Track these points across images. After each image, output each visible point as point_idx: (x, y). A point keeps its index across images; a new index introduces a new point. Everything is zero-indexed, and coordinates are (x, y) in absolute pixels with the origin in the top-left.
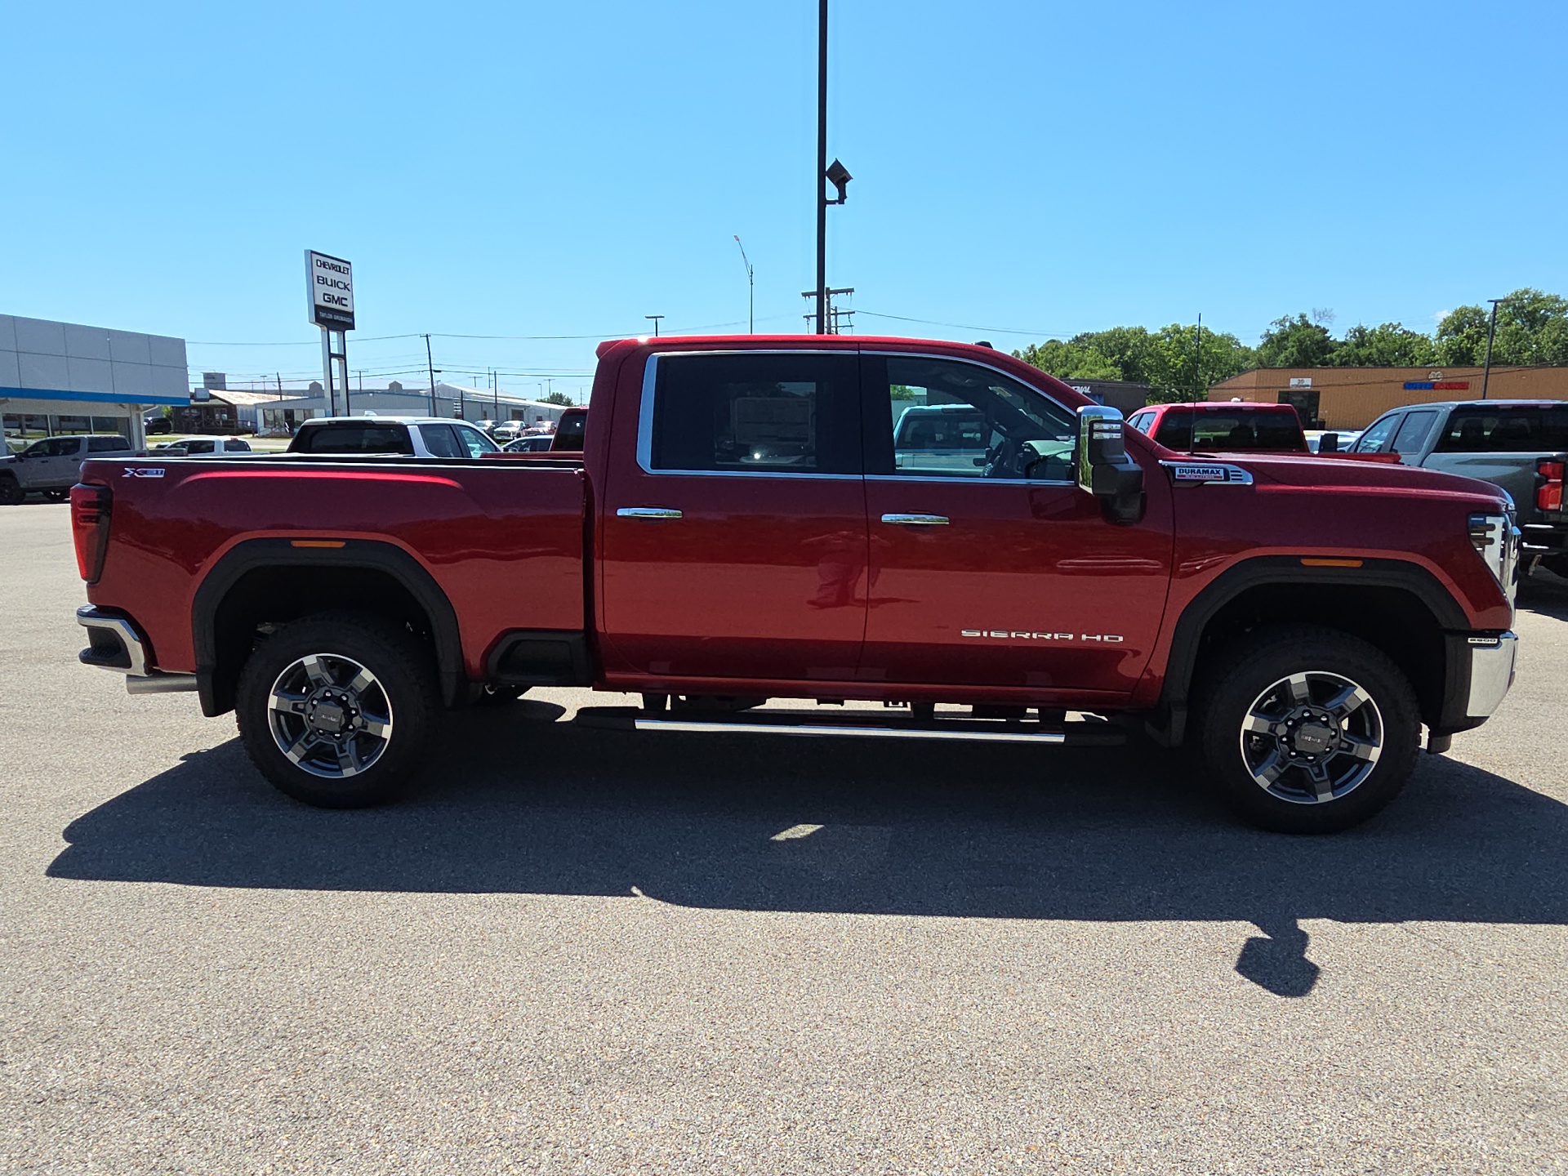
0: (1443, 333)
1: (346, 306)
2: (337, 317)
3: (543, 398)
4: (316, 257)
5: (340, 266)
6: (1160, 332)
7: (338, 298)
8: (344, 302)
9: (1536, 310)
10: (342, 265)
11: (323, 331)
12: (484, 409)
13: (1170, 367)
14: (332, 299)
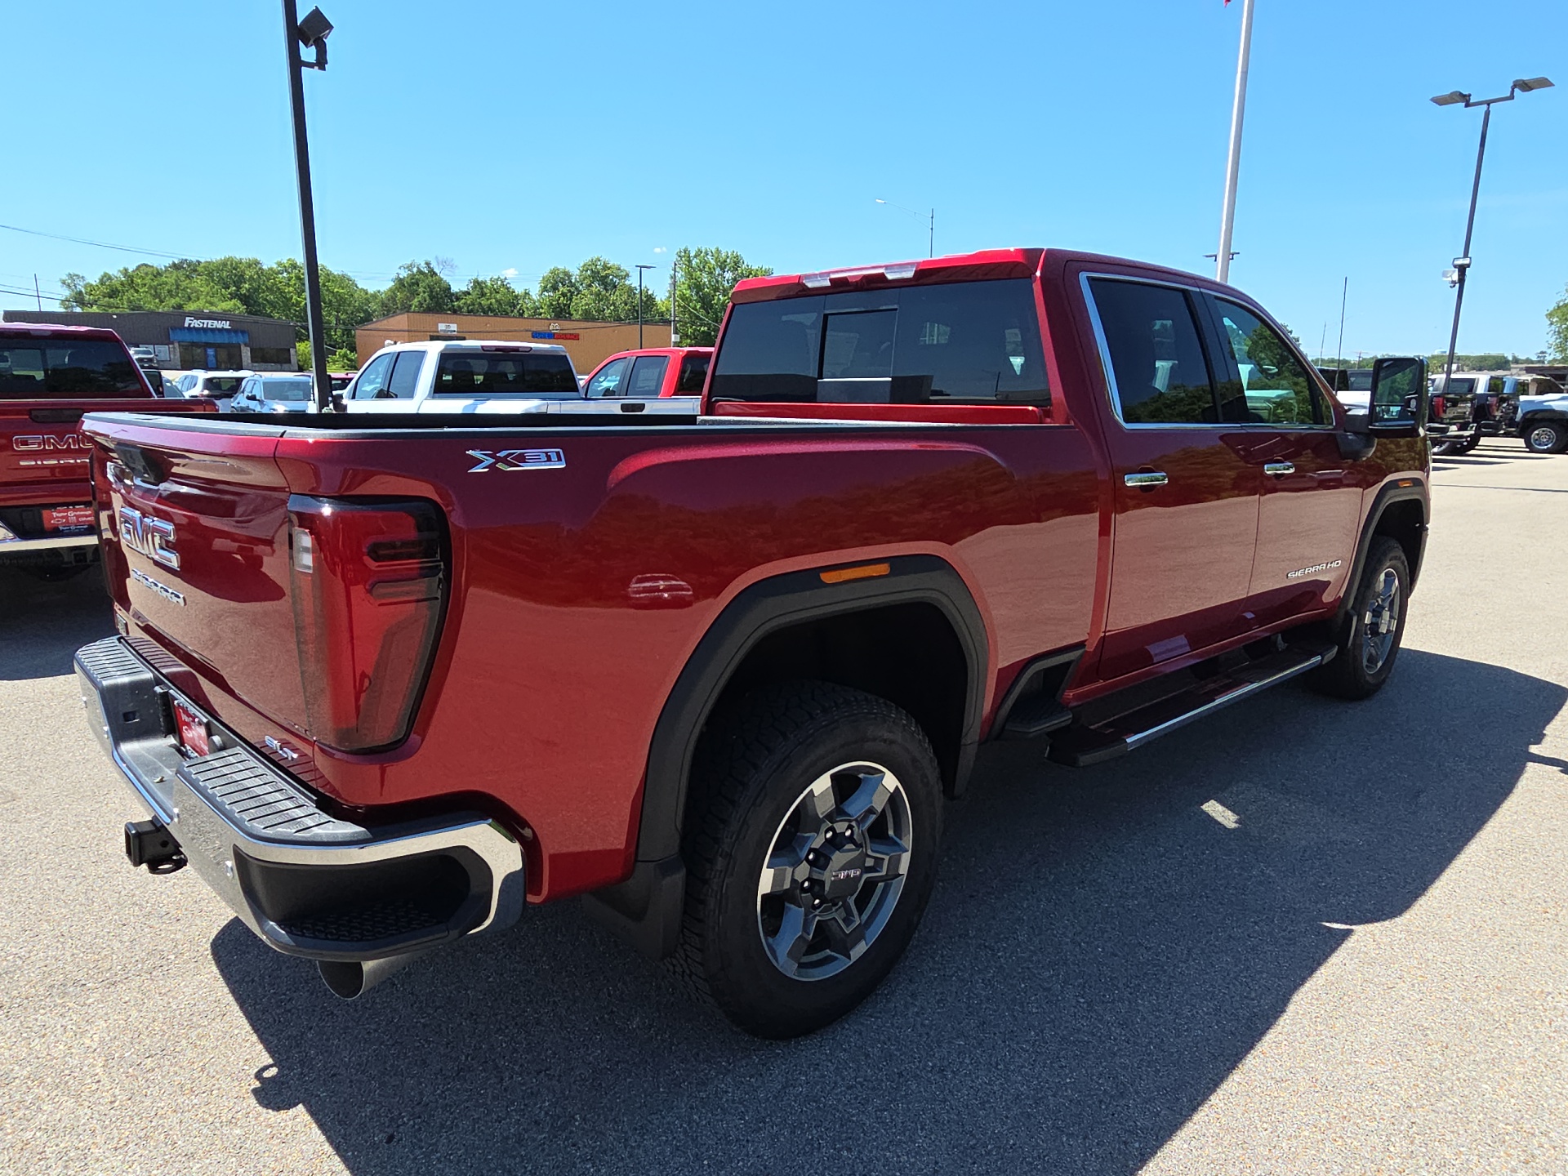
0: (545, 289)
6: (275, 266)
9: (607, 276)
13: (293, 304)
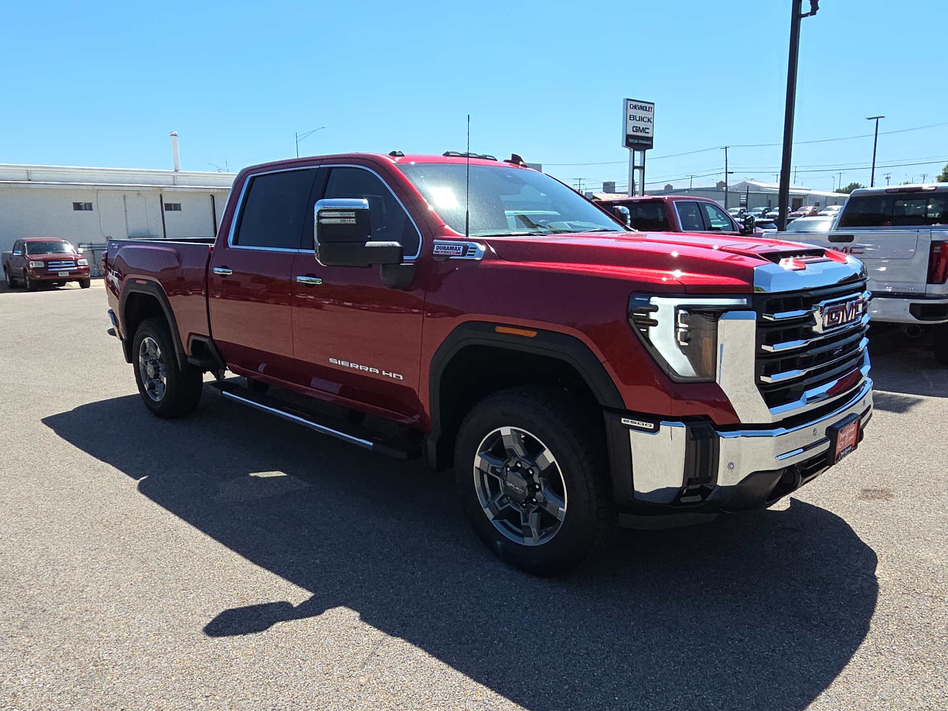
1: (648, 133)
2: (641, 142)
3: (842, 188)
4: (630, 102)
5: (647, 107)
7: (643, 128)
8: (647, 131)
10: (648, 106)
11: (630, 151)
12: (769, 199)
14: (638, 129)
